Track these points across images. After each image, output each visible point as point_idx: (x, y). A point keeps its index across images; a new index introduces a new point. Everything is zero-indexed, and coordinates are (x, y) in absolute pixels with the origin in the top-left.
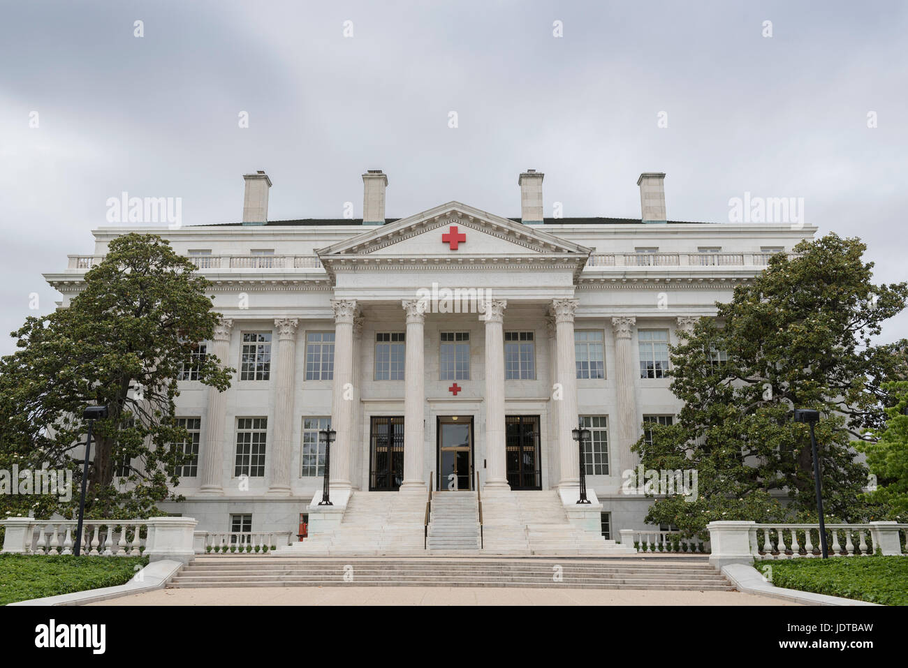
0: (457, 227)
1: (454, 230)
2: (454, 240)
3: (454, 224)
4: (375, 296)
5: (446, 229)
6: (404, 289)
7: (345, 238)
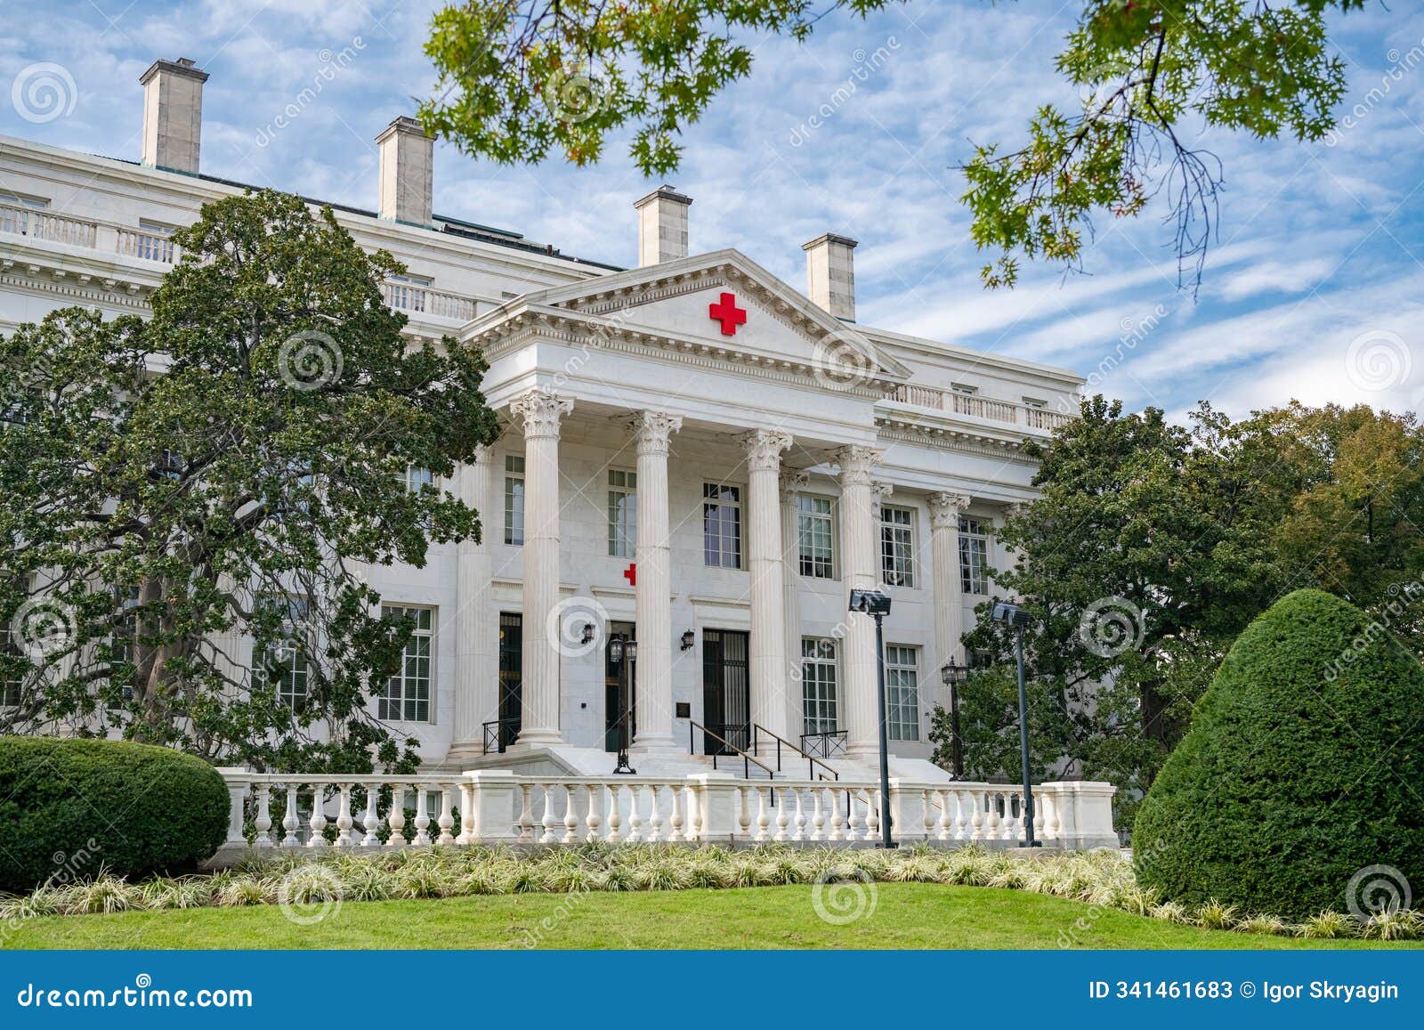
0: (733, 296)
1: (727, 299)
2: (727, 316)
3: (727, 289)
4: (601, 395)
5: (713, 296)
6: (646, 390)
7: (559, 283)
